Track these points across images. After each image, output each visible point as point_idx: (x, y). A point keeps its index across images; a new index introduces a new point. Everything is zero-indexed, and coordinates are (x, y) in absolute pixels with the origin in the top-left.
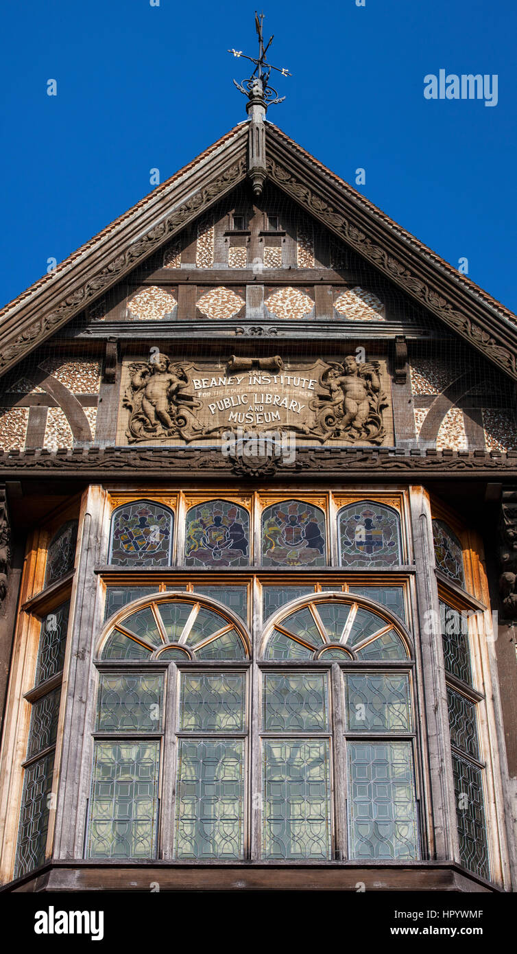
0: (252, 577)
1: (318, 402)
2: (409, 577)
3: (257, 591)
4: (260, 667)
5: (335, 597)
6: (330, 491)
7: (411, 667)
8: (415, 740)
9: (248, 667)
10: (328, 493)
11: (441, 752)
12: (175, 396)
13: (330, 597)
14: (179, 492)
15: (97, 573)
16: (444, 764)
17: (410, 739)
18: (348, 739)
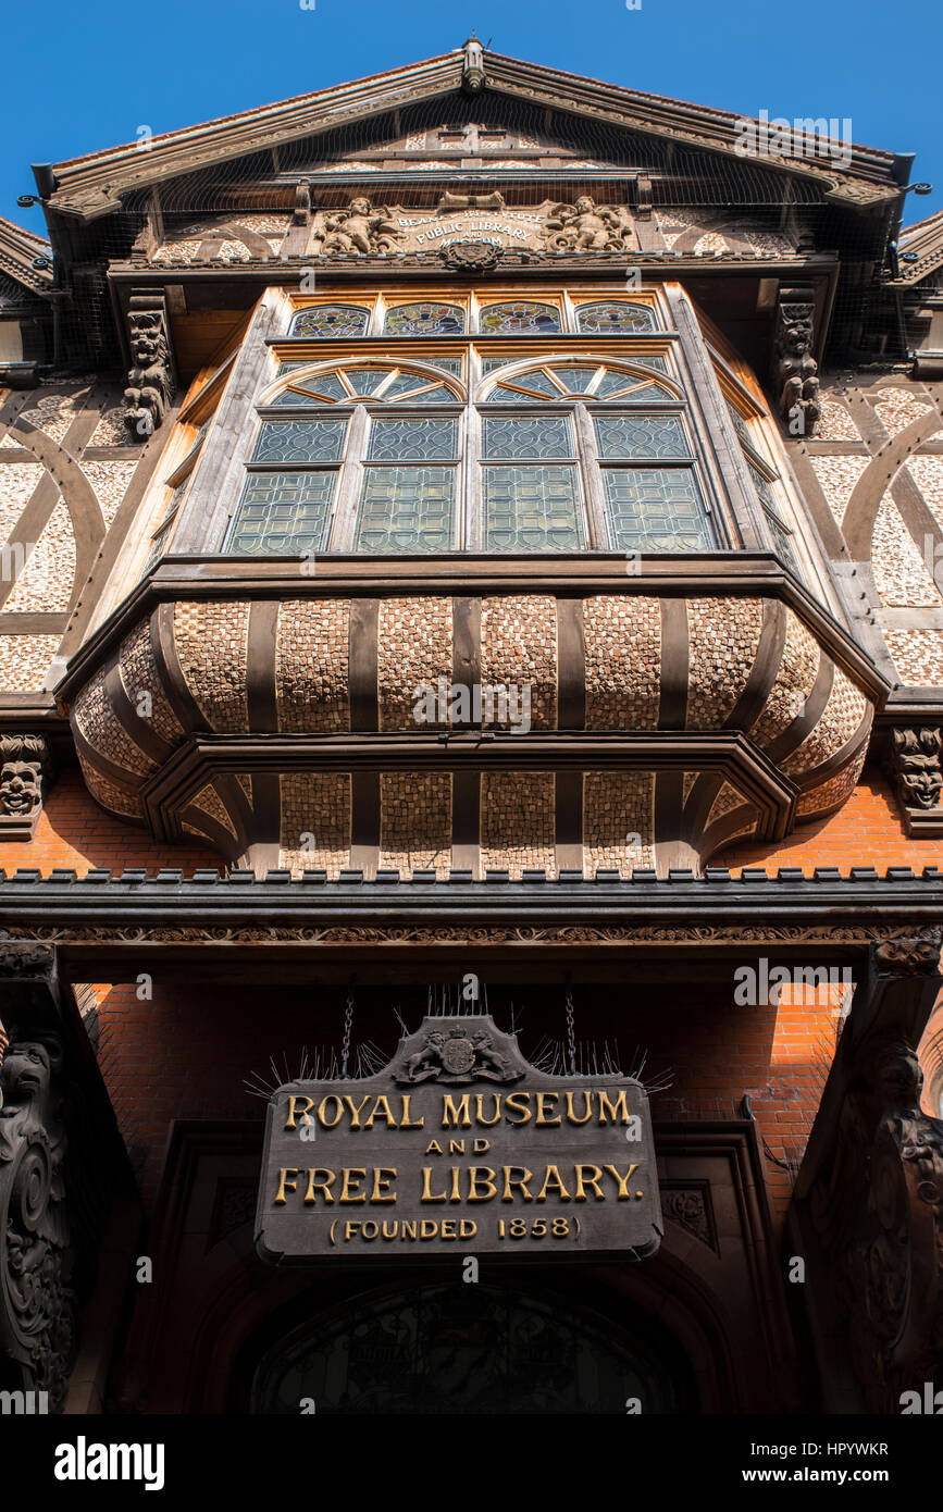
0: (468, 345)
1: (547, 231)
2: (670, 344)
3: (475, 358)
4: (478, 409)
5: (576, 361)
6: (565, 290)
7: (683, 408)
8: (696, 465)
9: (462, 410)
10: (562, 292)
11: (735, 462)
12: (377, 228)
13: (569, 361)
14: (377, 294)
15: (268, 343)
16: (741, 470)
17: (689, 465)
18: (602, 466)
